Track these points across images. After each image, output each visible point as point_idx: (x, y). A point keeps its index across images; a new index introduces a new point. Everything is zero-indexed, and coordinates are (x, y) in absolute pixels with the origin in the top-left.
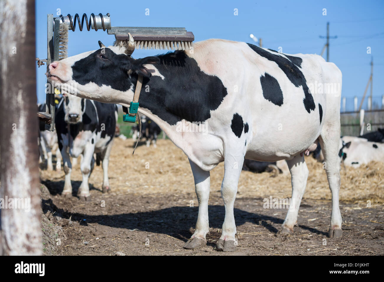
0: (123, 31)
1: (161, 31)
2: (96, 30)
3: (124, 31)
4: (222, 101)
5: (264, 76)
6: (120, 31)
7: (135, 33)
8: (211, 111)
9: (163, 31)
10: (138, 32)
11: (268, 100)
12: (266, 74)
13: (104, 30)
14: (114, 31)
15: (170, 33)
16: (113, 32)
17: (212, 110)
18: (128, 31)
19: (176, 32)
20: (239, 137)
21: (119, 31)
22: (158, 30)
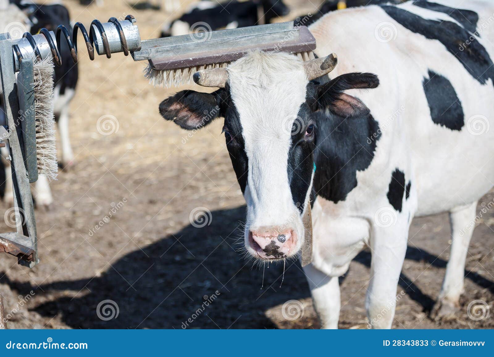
0: (168, 51)
1: (246, 38)
2: (109, 57)
3: (169, 49)
4: (375, 150)
5: (427, 77)
6: (160, 51)
7: (194, 49)
8: (357, 172)
9: (250, 37)
10: (198, 47)
11: (439, 125)
12: (431, 73)
13: (126, 54)
14: (147, 53)
15: (265, 39)
16: (144, 55)
17: (359, 170)
18: (177, 47)
19: (277, 36)
20: (400, 210)
21: (157, 52)
22: (241, 38)
